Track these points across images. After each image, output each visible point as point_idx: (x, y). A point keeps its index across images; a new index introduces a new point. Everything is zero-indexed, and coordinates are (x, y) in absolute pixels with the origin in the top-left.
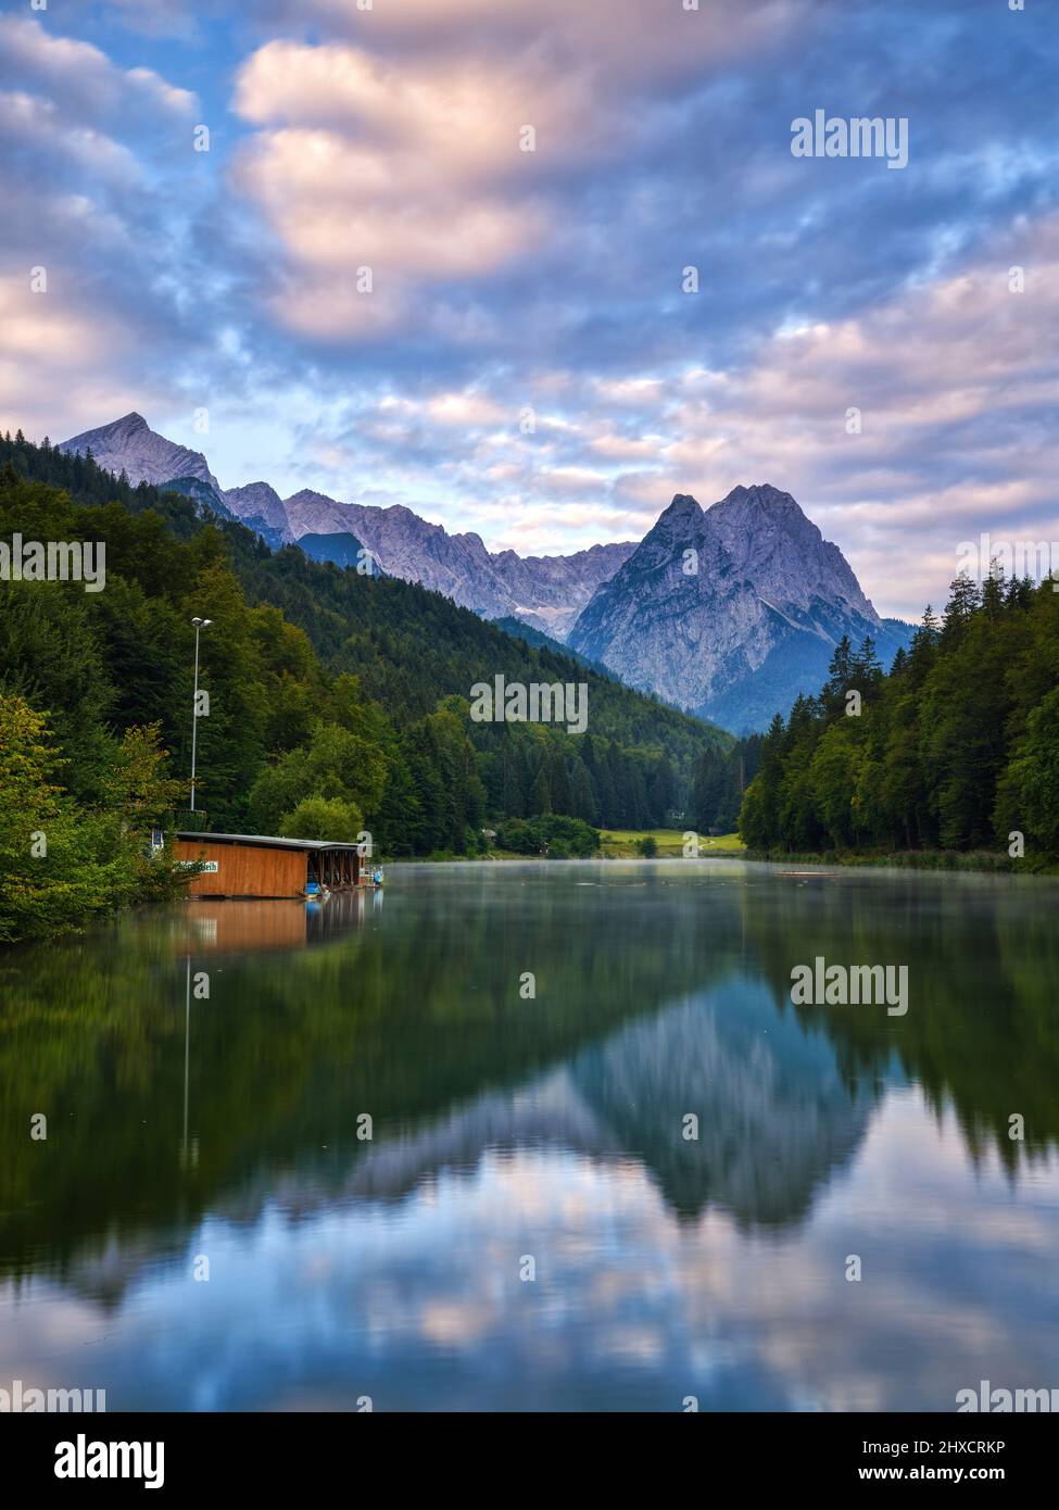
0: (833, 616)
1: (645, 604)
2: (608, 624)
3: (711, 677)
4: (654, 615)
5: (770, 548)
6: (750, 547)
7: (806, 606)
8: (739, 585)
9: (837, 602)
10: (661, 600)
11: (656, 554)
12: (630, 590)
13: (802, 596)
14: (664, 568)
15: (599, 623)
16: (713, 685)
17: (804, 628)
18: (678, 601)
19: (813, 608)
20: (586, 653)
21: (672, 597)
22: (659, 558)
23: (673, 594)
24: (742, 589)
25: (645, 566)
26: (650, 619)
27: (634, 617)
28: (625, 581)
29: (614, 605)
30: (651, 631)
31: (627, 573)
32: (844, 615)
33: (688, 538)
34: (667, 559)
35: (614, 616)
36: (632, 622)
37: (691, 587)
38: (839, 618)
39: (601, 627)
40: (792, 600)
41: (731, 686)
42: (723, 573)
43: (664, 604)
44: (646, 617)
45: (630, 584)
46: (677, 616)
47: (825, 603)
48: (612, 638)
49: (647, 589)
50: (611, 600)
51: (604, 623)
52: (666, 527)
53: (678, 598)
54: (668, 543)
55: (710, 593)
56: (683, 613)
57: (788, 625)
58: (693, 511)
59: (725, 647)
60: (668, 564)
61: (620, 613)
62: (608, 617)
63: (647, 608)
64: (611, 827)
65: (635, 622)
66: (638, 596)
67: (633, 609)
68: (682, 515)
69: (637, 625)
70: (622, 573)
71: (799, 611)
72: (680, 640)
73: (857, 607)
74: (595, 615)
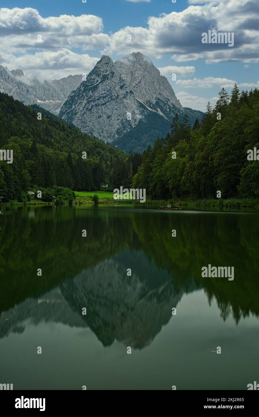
0: (164, 106)
1: (90, 100)
2: (75, 108)
3: (116, 130)
4: (93, 104)
5: (140, 78)
6: (132, 77)
7: (154, 101)
8: (128, 92)
9: (166, 100)
10: (97, 98)
11: (94, 79)
12: (84, 94)
13: (153, 97)
14: (98, 85)
15: (71, 107)
16: (117, 133)
17: (153, 111)
18: (103, 99)
19: (157, 103)
20: (66, 119)
21: (101, 97)
22: (95, 81)
23: (101, 96)
24: (129, 94)
25: (90, 84)
26: (92, 106)
27: (86, 104)
28: (82, 90)
29: (77, 100)
30: (92, 111)
31: (83, 87)
32: (169, 105)
33: (107, 73)
34: (99, 82)
35: (77, 104)
36: (85, 107)
37: (108, 93)
38: (167, 107)
39: (72, 109)
40: (148, 99)
41: (124, 133)
42: (121, 87)
43: (98, 100)
44: (90, 105)
45: (84, 92)
46: (103, 104)
47: (162, 101)
48: (77, 113)
49: (91, 93)
50: (76, 98)
51: (73, 107)
52: (99, 68)
53: (103, 97)
54: (99, 75)
55: (116, 96)
56: (105, 104)
57: (147, 109)
58: (109, 62)
59: (122, 117)
60: (99, 83)
61: (80, 103)
62: (75, 105)
63: (91, 101)
64: (79, 190)
65: (86, 107)
66: (87, 97)
67: (85, 102)
68: (105, 64)
69: (87, 108)
70: (81, 87)
71: (151, 103)
72: (104, 115)
73: (174, 102)
74: (70, 104)
